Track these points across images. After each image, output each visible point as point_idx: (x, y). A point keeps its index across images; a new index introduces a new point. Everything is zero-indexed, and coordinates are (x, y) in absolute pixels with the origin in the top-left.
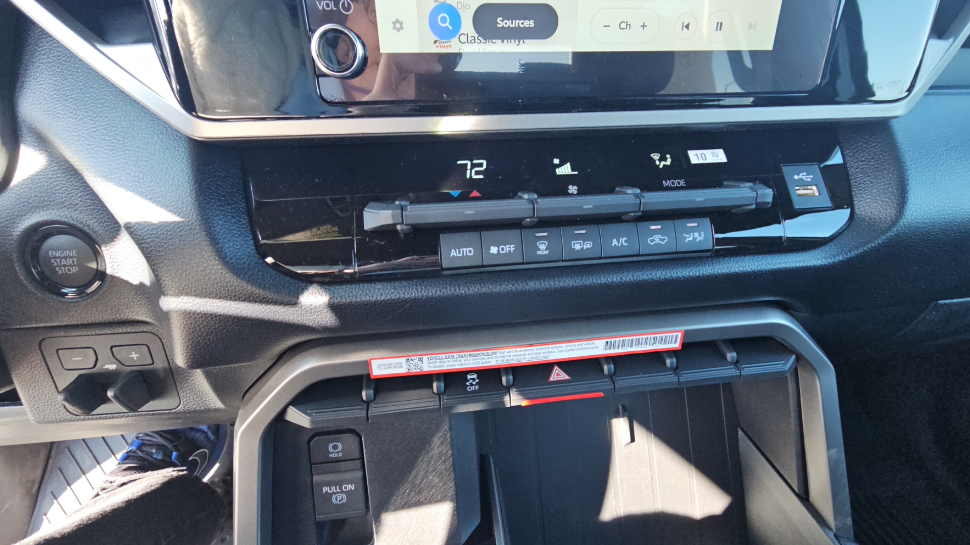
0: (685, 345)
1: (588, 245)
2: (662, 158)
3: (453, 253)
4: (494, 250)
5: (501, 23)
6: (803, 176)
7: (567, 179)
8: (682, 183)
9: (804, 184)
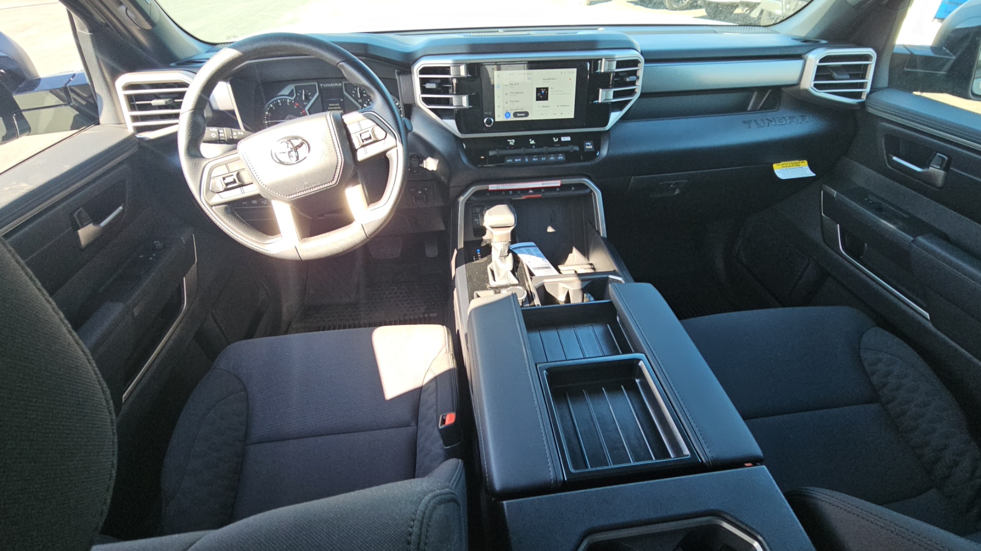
0: (561, 185)
1: (537, 159)
2: (556, 139)
3: (508, 161)
4: (516, 160)
5: (518, 115)
6: (589, 143)
7: (533, 145)
8: (559, 145)
9: (588, 145)
